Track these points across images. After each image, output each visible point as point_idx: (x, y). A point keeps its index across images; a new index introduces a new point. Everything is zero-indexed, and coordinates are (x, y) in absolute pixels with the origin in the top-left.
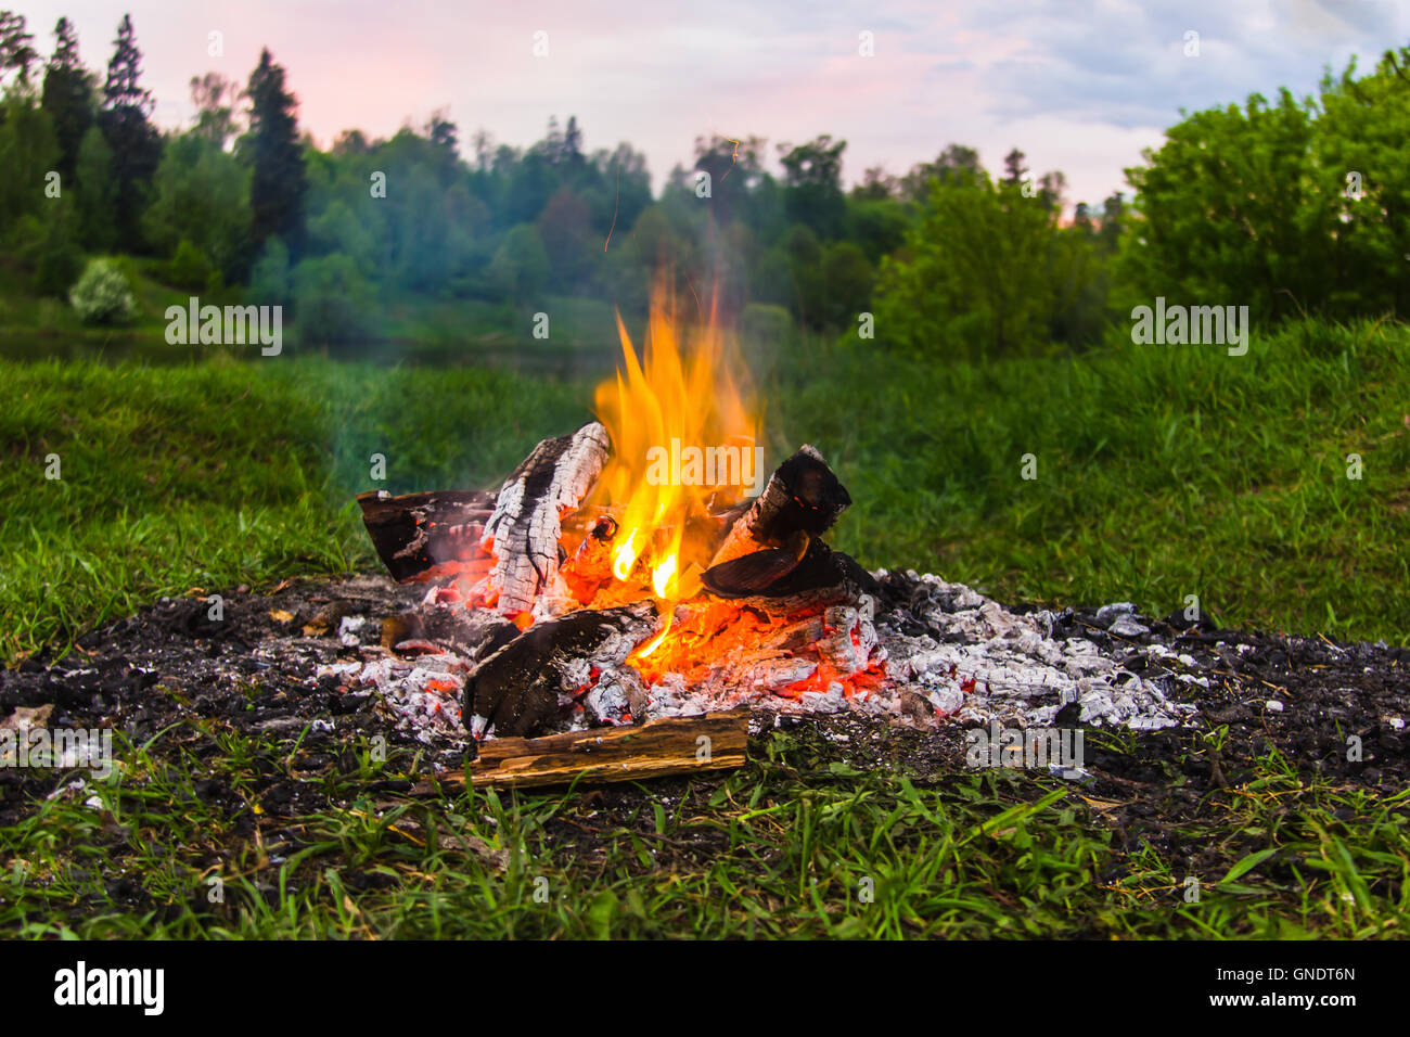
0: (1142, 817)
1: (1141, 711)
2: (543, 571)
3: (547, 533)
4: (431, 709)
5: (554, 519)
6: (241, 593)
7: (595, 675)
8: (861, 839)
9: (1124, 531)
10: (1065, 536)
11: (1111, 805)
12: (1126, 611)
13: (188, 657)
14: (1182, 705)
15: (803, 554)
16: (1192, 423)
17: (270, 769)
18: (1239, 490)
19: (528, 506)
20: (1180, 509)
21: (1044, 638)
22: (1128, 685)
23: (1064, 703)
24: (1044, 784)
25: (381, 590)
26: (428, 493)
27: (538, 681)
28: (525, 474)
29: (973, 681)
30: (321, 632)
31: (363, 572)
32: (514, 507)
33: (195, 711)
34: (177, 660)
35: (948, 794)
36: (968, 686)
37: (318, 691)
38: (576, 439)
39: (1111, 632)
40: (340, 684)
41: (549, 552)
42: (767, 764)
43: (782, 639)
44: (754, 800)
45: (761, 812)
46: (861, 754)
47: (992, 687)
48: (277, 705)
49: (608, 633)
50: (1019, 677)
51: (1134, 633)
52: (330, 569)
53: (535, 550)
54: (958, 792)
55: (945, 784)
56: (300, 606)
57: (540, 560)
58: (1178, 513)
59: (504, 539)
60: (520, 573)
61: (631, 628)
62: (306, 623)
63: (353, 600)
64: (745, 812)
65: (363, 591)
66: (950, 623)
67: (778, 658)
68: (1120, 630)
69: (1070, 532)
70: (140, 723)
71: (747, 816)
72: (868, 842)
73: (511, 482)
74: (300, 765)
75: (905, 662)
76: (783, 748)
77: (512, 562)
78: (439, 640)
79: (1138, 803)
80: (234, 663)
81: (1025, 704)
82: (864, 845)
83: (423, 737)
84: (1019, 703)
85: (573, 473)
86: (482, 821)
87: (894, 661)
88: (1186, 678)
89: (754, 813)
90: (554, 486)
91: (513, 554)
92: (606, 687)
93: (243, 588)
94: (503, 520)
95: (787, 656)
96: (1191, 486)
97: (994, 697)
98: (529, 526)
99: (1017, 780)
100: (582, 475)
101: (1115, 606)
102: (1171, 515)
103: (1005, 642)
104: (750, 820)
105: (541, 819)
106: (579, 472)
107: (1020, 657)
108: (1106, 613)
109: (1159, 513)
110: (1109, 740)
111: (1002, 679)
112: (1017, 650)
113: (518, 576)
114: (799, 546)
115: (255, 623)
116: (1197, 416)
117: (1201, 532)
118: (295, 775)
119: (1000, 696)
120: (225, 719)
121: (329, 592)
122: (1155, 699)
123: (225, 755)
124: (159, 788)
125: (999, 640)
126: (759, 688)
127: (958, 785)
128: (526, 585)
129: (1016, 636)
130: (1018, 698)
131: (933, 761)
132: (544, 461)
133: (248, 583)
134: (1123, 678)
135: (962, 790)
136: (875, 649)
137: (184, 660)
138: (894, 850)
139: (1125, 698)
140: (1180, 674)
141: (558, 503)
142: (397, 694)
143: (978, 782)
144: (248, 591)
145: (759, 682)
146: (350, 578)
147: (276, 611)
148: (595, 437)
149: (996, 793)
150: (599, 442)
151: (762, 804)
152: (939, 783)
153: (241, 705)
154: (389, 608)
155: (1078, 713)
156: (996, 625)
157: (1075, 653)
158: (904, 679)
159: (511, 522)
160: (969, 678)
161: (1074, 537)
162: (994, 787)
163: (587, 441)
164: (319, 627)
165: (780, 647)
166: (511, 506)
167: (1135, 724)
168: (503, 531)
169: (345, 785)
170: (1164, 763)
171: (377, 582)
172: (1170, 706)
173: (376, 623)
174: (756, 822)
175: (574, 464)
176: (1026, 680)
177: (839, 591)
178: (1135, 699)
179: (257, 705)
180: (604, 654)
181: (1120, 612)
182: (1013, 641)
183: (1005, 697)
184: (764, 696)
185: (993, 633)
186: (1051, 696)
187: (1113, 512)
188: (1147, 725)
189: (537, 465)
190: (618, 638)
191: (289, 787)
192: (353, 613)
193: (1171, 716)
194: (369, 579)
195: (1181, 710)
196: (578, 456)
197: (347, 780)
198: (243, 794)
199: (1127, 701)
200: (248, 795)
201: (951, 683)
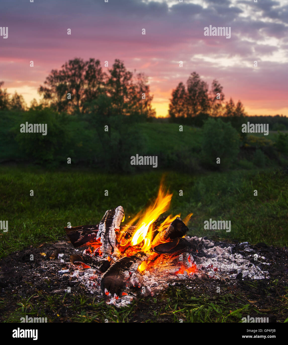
0: (262, 305)
1: (256, 274)
2: (113, 246)
3: (113, 237)
4: (92, 285)
5: (114, 232)
6: (31, 247)
7: (131, 274)
8: (202, 317)
9: (237, 213)
10: (223, 215)
11: (254, 302)
12: (246, 244)
13: (25, 269)
14: (265, 272)
15: (178, 243)
16: (250, 183)
17: (59, 304)
18: (263, 201)
19: (108, 230)
20: (250, 207)
21: (230, 254)
22: (252, 267)
23: (238, 273)
24: (238, 297)
25: (65, 245)
26: (81, 226)
27: (118, 278)
28: (105, 221)
29: (217, 269)
30: (54, 258)
31: (60, 240)
32: (104, 229)
33: (36, 288)
34: (23, 270)
35: (218, 302)
36: (216, 270)
37: (63, 280)
38: (116, 211)
39: (245, 251)
40: (69, 278)
41: (114, 242)
42: (177, 298)
43: (172, 261)
44: (175, 308)
45: (178, 311)
46: (196, 292)
47: (221, 270)
48: (55, 286)
49: (132, 263)
50: (227, 267)
51: (250, 251)
52: (52, 240)
53: (111, 241)
54: (220, 301)
55: (217, 299)
56: (47, 251)
57: (112, 244)
58: (249, 208)
59: (103, 238)
60: (107, 247)
61: (137, 261)
62: (50, 256)
63: (59, 248)
64: (174, 311)
65: (60, 245)
66: (208, 252)
67: (171, 266)
68: (247, 250)
69: (224, 213)
70: (23, 292)
71: (174, 312)
72: (204, 318)
73: (102, 223)
74: (65, 303)
75: (201, 265)
76: (180, 293)
77: (106, 245)
78: (88, 264)
79: (260, 301)
80: (37, 270)
81: (229, 273)
82: (203, 319)
83: (92, 292)
84: (228, 273)
85: (117, 220)
86: (113, 316)
87: (198, 264)
88: (264, 263)
89: (176, 311)
90: (113, 224)
91: (105, 242)
92: (135, 278)
93: (31, 246)
94: (102, 233)
95: (173, 265)
96: (252, 200)
97: (222, 272)
98: (108, 235)
99: (233, 297)
100: (119, 220)
101: (244, 243)
102: (247, 208)
103: (221, 256)
104: (175, 313)
105: (127, 315)
106: (118, 220)
107: (225, 260)
108: (242, 244)
109: (244, 208)
110: (251, 284)
111: (223, 268)
112: (225, 258)
113: (107, 248)
114: (177, 241)
115: (39, 258)
116: (252, 182)
117: (255, 213)
118: (65, 305)
119: (223, 272)
120: (44, 290)
121: (53, 246)
122: (259, 271)
123: (47, 301)
124: (34, 311)
125: (220, 256)
126: (167, 273)
127: (220, 299)
128: (109, 250)
129: (224, 255)
130: (227, 272)
131: (212, 292)
132: (109, 217)
133: (32, 245)
134: (250, 265)
135: (221, 301)
136: (193, 262)
137: (25, 270)
138: (210, 320)
139: (252, 271)
140: (263, 262)
141: (114, 228)
142: (83, 281)
143: (224, 298)
144: (33, 247)
145: (167, 272)
146: (57, 242)
147: (42, 253)
148: (121, 210)
149: (228, 300)
150: (122, 211)
151: (178, 309)
152: (215, 299)
153: (47, 287)
154: (69, 250)
155: (242, 276)
156: (219, 252)
157: (238, 258)
158: (201, 269)
159: (104, 234)
160: (216, 268)
161: (224, 215)
162: (228, 299)
163: (119, 211)
164: (53, 257)
165: (171, 263)
166: (103, 230)
167: (255, 278)
168: (102, 237)
169: (78, 308)
170: (265, 290)
171: (64, 243)
172: (262, 272)
173: (67, 255)
174: (177, 314)
175: (117, 218)
176: (229, 268)
177: (185, 249)
178: (254, 271)
179: (50, 286)
180: (132, 269)
181: (245, 244)
182: (223, 256)
183: (224, 272)
184: (168, 275)
185: (218, 254)
186: (235, 271)
187: (233, 208)
188: (258, 278)
189: (108, 218)
190: (134, 264)
191: (64, 308)
192: (61, 253)
193: (263, 275)
194: (62, 242)
195: (265, 273)
196: (117, 215)
197: (79, 306)
198: (54, 311)
199: (252, 272)
200: (55, 312)
201: (212, 270)
